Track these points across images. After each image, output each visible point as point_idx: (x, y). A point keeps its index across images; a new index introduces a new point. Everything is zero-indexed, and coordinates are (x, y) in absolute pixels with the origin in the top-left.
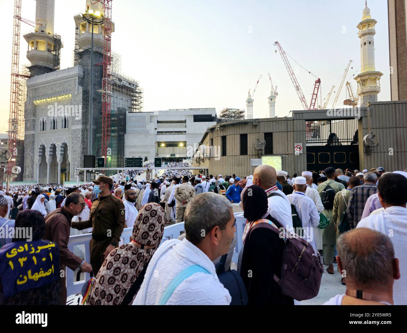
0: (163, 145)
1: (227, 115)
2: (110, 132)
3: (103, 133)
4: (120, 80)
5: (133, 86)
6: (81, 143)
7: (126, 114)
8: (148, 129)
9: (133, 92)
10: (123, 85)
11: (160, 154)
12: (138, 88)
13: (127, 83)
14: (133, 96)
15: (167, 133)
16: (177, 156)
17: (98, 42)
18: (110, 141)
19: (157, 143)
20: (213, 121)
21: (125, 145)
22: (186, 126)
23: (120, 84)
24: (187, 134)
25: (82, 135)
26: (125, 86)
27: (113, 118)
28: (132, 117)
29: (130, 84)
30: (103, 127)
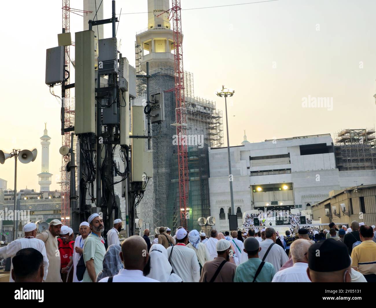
0: (259, 189)
1: (348, 139)
2: (188, 176)
3: (180, 177)
4: (194, 105)
5: (209, 110)
6: (154, 193)
7: (208, 151)
8: (238, 169)
9: (209, 118)
10: (197, 111)
11: (257, 202)
12: (214, 111)
13: (202, 107)
14: (209, 123)
15: (265, 173)
16: (281, 204)
17: (166, 63)
18: (189, 187)
19: (251, 187)
20: (328, 152)
21: (210, 192)
22: (290, 161)
23: (194, 111)
24: (293, 173)
25: (154, 182)
26: (199, 112)
27: (191, 158)
28: (216, 154)
29: (205, 108)
30: (180, 170)
